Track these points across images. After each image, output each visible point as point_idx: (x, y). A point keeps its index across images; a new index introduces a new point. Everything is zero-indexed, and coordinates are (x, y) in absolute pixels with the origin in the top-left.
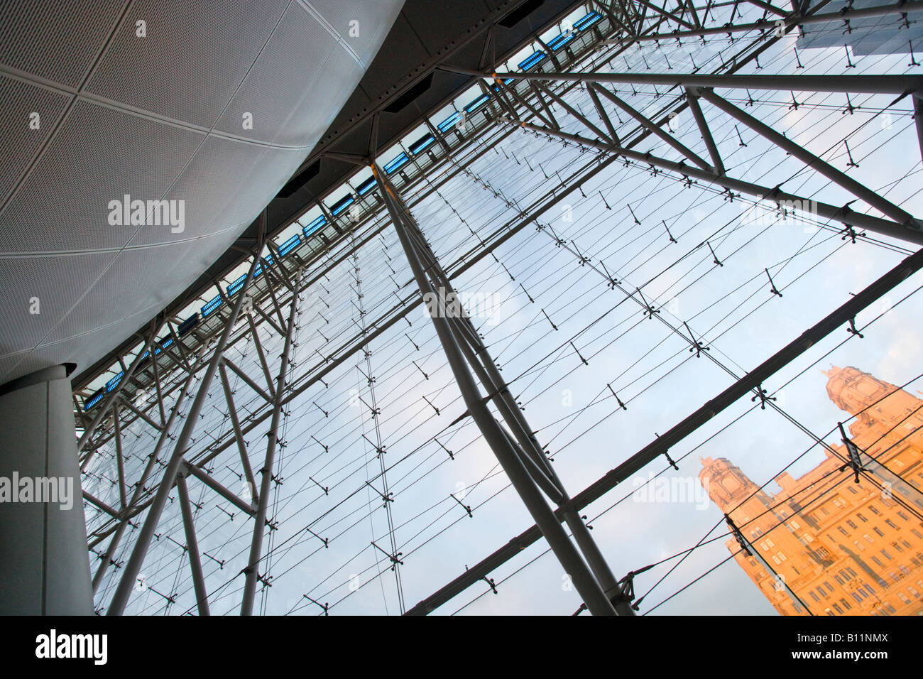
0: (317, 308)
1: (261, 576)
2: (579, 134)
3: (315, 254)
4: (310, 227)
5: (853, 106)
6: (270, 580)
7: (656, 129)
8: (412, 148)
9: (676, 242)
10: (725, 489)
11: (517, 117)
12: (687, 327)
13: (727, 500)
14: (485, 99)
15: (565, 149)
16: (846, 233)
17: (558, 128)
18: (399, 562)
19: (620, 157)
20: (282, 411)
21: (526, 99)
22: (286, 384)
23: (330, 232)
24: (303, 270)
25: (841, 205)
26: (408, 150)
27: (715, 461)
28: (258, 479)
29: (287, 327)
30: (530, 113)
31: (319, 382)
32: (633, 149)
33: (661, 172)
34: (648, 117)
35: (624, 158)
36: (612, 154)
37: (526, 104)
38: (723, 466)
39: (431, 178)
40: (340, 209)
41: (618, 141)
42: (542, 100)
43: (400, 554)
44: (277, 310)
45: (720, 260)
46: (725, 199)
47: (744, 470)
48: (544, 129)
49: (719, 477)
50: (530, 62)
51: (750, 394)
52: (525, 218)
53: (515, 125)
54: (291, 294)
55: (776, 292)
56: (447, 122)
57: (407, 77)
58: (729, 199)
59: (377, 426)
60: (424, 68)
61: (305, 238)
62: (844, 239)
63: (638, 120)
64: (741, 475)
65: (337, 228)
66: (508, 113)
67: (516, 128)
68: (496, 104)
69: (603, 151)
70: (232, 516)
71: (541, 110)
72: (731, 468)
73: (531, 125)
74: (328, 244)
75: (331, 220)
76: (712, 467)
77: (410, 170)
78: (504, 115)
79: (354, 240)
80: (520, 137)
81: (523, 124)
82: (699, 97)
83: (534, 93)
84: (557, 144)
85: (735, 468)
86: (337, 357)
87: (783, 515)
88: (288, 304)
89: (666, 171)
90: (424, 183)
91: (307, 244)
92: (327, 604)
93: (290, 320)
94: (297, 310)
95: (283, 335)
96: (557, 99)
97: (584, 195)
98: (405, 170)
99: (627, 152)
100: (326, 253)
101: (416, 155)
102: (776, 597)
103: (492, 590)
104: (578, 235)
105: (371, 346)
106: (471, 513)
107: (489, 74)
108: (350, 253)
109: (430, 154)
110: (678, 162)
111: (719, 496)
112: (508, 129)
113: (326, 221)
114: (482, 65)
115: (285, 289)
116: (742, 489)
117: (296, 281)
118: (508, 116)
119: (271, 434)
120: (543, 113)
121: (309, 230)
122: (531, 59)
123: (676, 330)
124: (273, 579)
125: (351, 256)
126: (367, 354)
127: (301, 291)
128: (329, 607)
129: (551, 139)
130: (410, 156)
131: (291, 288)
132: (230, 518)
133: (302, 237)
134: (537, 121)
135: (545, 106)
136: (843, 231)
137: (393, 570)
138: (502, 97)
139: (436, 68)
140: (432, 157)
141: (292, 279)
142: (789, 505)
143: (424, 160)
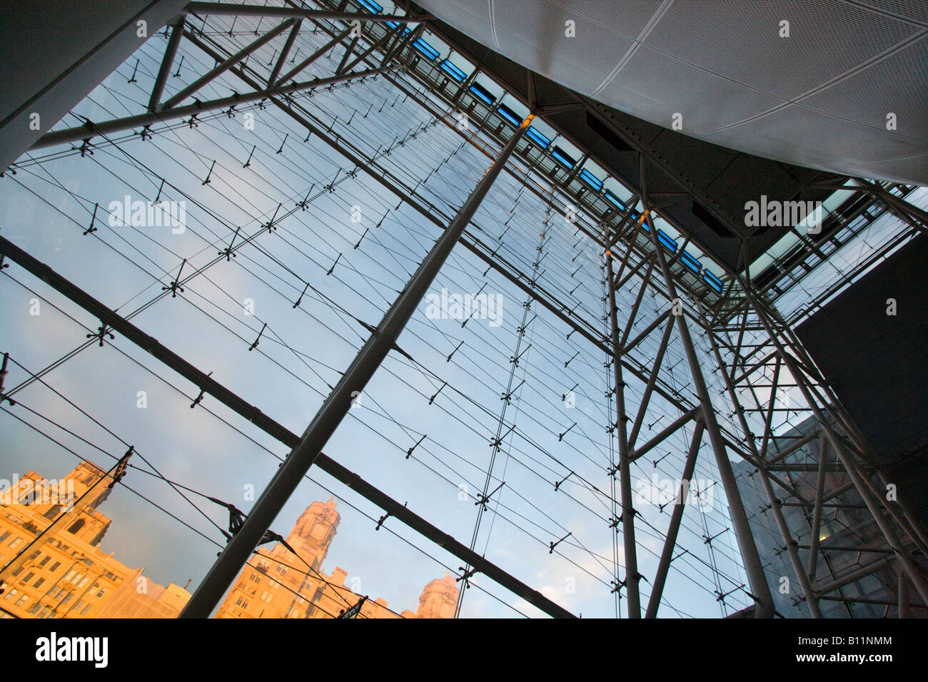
0: (376, 101)
1: (90, 142)
2: (619, 311)
3: (425, 79)
4: (451, 65)
5: (712, 541)
6: (88, 153)
7: (652, 387)
8: (557, 149)
9: (560, 440)
10: (312, 529)
11: (613, 243)
12: (501, 486)
13: (303, 534)
14: (621, 207)
15: (599, 301)
16: (617, 582)
17: (617, 288)
18: (174, 292)
19: (611, 358)
20: (264, 100)
21: (634, 248)
22: (290, 94)
23: (452, 89)
24: (403, 69)
25: (640, 571)
26: (553, 145)
27: (335, 511)
28: (188, 101)
29: (346, 74)
30: (623, 256)
31: (308, 131)
32: (623, 369)
33: (611, 400)
34: (659, 376)
35: (613, 362)
36: (611, 348)
37: (630, 250)
38: (333, 520)
39: (533, 176)
40: (478, 93)
41: (625, 352)
42: (640, 266)
43: (182, 290)
44: (361, 58)
45: (560, 487)
46: (608, 469)
47: (335, 539)
48: (612, 274)
49: (322, 520)
50: (665, 239)
51: (463, 564)
52: (529, 286)
53: (604, 243)
54: (378, 66)
55: (552, 547)
56: (590, 176)
57: (625, 127)
58: (610, 471)
59: (291, 213)
60: (637, 141)
61: (439, 65)
62: (612, 582)
63: (654, 368)
64: (330, 538)
65: (458, 95)
66: (615, 232)
67: (603, 245)
68: (618, 219)
69: (611, 339)
70: (132, 80)
71: (630, 266)
72: (334, 527)
73: (610, 260)
74: (440, 90)
75: (464, 87)
76: (328, 510)
77: (534, 153)
78: (610, 228)
79: (449, 115)
80: (594, 250)
81: (608, 252)
82: (695, 420)
83: (644, 256)
84: (602, 290)
85: (335, 530)
86: (339, 143)
87: (308, 585)
88: (368, 66)
89: (614, 406)
90: (524, 169)
91: (434, 67)
92: (96, 229)
93: (354, 74)
94: (364, 78)
95: (337, 73)
96: (647, 280)
97: (568, 336)
98: (534, 148)
99: (619, 364)
100: (428, 89)
101: (551, 155)
102: (230, 607)
103: (193, 403)
104: (538, 348)
105: (362, 174)
106: (253, 349)
107: (645, 204)
108: (438, 116)
109: (557, 169)
110: (626, 414)
111: (303, 527)
112: (599, 238)
113: (462, 82)
114: (652, 195)
115: (381, 58)
116: (318, 543)
117: (392, 66)
118: (610, 234)
119: (237, 98)
120: (627, 271)
121: (447, 65)
122: (668, 239)
123: (489, 475)
124: (91, 156)
125: (435, 118)
126: (353, 173)
127: (385, 76)
128: (94, 232)
129: (604, 283)
130: (548, 150)
131: (383, 64)
132: (130, 79)
133: (438, 60)
134: (616, 265)
135: (635, 271)
136: (618, 580)
137: (164, 289)
138: (627, 224)
139: (639, 153)
140: (554, 172)
141: (393, 61)
142: (319, 587)
143: (549, 165)
